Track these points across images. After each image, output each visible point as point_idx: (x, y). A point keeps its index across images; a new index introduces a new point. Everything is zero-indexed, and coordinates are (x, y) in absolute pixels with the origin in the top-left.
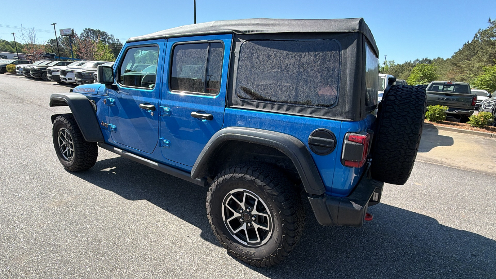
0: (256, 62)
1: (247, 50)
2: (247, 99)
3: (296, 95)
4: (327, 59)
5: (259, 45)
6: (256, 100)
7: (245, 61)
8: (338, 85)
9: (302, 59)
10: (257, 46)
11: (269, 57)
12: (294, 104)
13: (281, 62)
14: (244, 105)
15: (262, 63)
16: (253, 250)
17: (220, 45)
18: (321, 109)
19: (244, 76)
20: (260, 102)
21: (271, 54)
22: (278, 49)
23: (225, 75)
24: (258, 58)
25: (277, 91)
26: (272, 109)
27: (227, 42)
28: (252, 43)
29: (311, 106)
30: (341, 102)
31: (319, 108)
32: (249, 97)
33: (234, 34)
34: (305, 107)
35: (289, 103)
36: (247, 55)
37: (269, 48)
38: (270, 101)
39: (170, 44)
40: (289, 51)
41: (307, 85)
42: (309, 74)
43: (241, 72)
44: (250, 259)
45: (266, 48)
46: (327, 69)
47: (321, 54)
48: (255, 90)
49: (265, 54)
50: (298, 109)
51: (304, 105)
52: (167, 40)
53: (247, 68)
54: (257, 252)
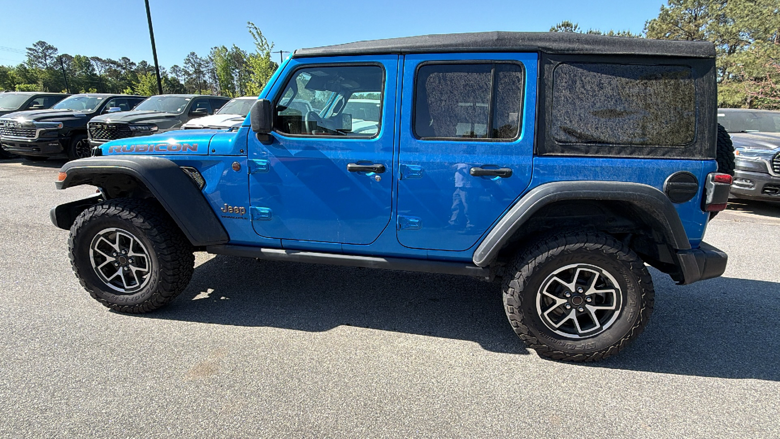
0: (582, 92)
1: (565, 76)
2: (570, 142)
3: (644, 134)
4: (681, 89)
5: (584, 69)
6: (585, 143)
7: (563, 91)
8: (696, 119)
9: (648, 88)
10: (580, 70)
11: (601, 85)
12: (641, 145)
13: (619, 93)
14: (565, 152)
15: (591, 94)
16: (591, 342)
17: (518, 67)
18: (676, 148)
19: (564, 112)
20: (591, 146)
21: (603, 82)
22: (613, 75)
23: (532, 110)
24: (583, 87)
25: (615, 130)
26: (609, 154)
27: (531, 64)
28: (572, 67)
29: (663, 146)
30: (700, 139)
31: (674, 148)
32: (573, 139)
33: (540, 53)
34: (656, 147)
35: (634, 144)
36: (566, 82)
37: (599, 74)
38: (607, 143)
39: (411, 63)
40: (628, 78)
41: (656, 120)
42: (660, 107)
43: (557, 107)
44: (588, 354)
45: (595, 74)
46: (682, 100)
47: (672, 82)
48: (583, 131)
49: (594, 82)
50: (647, 150)
51: (655, 145)
52: (403, 56)
53: (567, 100)
54: (599, 341)
